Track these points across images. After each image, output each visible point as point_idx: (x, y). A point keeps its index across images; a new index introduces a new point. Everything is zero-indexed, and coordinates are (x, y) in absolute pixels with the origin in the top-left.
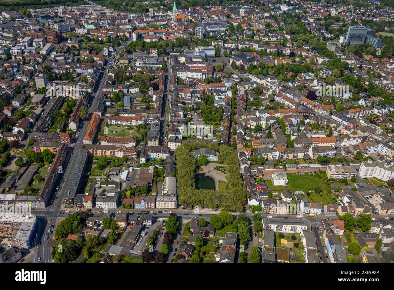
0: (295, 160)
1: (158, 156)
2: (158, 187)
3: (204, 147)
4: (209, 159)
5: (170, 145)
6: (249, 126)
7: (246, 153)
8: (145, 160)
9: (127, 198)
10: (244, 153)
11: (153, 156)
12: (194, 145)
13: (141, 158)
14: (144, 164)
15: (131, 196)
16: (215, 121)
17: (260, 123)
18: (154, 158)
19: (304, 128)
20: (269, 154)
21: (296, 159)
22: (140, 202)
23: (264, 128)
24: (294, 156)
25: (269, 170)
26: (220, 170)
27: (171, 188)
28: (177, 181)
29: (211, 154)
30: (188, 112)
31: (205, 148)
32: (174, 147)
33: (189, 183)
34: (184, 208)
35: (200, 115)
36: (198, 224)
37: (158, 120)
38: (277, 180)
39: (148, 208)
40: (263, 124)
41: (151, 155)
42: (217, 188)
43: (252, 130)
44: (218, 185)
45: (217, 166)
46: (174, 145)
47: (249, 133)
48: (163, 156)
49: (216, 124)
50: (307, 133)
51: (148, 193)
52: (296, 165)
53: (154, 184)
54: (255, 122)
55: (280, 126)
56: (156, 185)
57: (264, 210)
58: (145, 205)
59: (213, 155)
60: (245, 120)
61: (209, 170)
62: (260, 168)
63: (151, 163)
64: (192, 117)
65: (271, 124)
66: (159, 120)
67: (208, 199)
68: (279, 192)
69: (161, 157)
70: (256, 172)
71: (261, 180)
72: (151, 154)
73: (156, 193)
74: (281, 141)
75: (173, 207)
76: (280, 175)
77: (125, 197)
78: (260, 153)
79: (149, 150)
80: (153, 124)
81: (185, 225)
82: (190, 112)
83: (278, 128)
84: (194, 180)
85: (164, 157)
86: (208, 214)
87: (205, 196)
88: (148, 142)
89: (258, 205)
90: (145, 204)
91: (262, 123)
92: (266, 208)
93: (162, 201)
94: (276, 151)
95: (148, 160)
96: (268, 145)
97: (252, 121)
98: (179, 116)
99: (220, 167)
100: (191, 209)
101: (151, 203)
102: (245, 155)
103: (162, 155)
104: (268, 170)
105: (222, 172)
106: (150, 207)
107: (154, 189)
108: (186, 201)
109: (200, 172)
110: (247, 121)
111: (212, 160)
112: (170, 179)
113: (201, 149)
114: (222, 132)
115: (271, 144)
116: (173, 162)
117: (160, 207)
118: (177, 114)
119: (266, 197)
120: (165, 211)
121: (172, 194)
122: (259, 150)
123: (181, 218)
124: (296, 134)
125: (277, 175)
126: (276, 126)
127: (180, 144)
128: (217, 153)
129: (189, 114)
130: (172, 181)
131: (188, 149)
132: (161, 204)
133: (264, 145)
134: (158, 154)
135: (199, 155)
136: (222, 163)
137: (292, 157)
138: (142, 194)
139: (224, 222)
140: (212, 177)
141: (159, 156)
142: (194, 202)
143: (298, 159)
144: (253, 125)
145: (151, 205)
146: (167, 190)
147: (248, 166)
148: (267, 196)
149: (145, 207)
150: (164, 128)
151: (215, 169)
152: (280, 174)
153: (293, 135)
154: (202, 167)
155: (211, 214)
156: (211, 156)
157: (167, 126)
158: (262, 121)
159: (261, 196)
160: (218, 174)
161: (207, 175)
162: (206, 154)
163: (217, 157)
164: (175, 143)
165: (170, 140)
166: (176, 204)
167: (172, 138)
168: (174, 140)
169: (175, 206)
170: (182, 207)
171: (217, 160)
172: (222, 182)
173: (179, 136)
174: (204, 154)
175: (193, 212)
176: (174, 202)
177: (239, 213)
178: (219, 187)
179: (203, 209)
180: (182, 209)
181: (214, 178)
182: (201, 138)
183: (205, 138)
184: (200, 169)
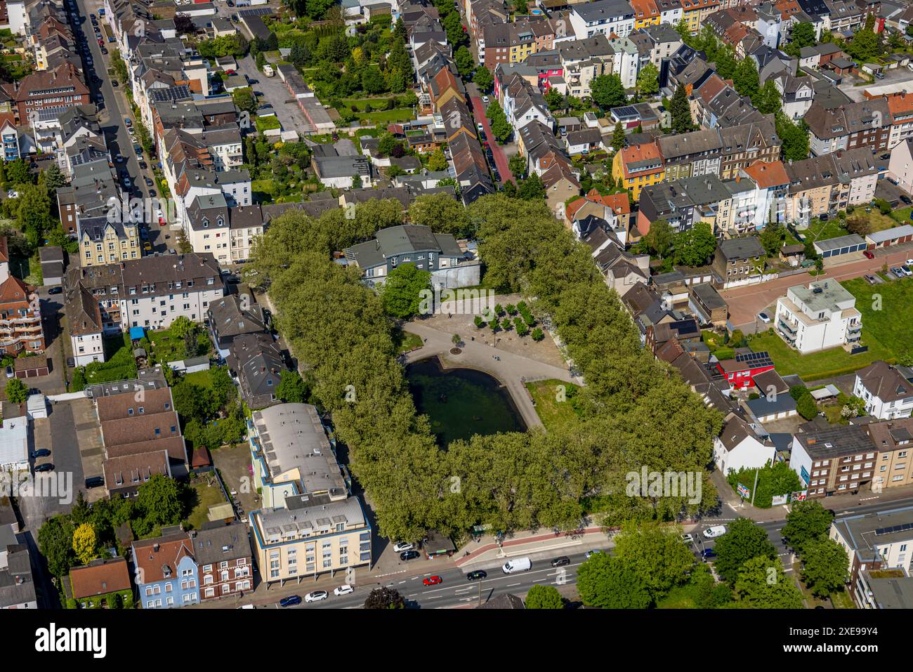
0: (841, 216)
1: (160, 309)
2: (223, 470)
3: (394, 223)
4: (434, 279)
5: (207, 241)
6: (561, 89)
7: (610, 220)
8: (98, 342)
9: (79, 563)
10: (602, 222)
11: (133, 319)
13: (75, 340)
14: (94, 366)
15: (103, 550)
16: (382, 91)
17: (607, 65)
18: (141, 324)
19: (816, 60)
20: (721, 204)
21: (844, 209)
22: (172, 571)
23: (630, 91)
24: (834, 197)
25: (743, 282)
26: (511, 328)
27: (312, 464)
28: (327, 423)
29: (441, 252)
30: (226, 68)
31: (400, 230)
32: (226, 252)
34: (412, 555)
35: (295, 73)
37: (89, 127)
38: (810, 322)
39: (218, 591)
40: (625, 67)
41: (123, 310)
42: (533, 420)
43: (579, 108)
44: (530, 405)
46: (226, 239)
47: (573, 121)
48: (186, 306)
49: (393, 105)
50: (839, 82)
51: (186, 513)
52: (856, 240)
53: (200, 460)
54: (588, 64)
55: (713, 65)
56: (211, 464)
57: (814, 483)
58: (201, 582)
59: (451, 255)
60: (530, 60)
61: (457, 338)
62: (697, 281)
63: (137, 353)
64: (255, 88)
65: (665, 64)
66: (95, 127)
67: (533, 480)
68: (843, 377)
69: (180, 312)
70: (684, 304)
71: (727, 339)
72: (124, 307)
73: (228, 507)
74: (754, 134)
75: (354, 557)
76: (820, 298)
77: (71, 559)
78: (679, 209)
79: (106, 289)
80: (70, 151)
82: (233, 67)
83: (713, 75)
85: (193, 310)
88: (83, 249)
89: (769, 463)
90: (201, 575)
91: (616, 68)
92: (822, 467)
93: (292, 541)
94: (749, 188)
95: (113, 342)
96: (697, 165)
97: (569, 63)
98: (192, 89)
99: (504, 314)
100: (448, 553)
101: (232, 561)
102: (611, 230)
103: (186, 301)
104: (737, 283)
105: (524, 334)
106: (226, 587)
107: (205, 488)
108: (418, 517)
109: (413, 356)
110: (545, 63)
111: (451, 285)
112: (284, 418)
113: (380, 234)
114: (442, 140)
115: (710, 158)
116: (259, 328)
117: (283, 574)
118: (180, 82)
119: (788, 419)
120: (318, 593)
121: (336, 492)
122: (667, 193)
124: (805, 91)
125: (807, 301)
126: (697, 67)
127: (255, 232)
128: (468, 246)
129: (232, 73)
130: (298, 427)
131: (318, 246)
132: (285, 558)
133: (677, 168)
134: (158, 299)
135: (381, 271)
137: (827, 202)
138: (151, 525)
140: (482, 367)
141: (167, 308)
143: (851, 210)
144: (578, 84)
145: (231, 573)
146: (294, 475)
147: (644, 281)
148: (793, 413)
149: (202, 594)
150: (128, 166)
151: (481, 325)
152: (818, 291)
153: (790, 97)
154: (410, 328)
155: (558, 554)
156: (444, 261)
157: (139, 151)
158: (617, 57)
159: (765, 414)
160: (506, 348)
161: (453, 363)
162: (420, 258)
163: (472, 262)
164: (230, 228)
165: (200, 217)
166: (369, 541)
167: (211, 206)
168: (221, 215)
169: (362, 552)
170: (396, 548)
171: (471, 279)
172: (540, 384)
173: (235, 192)
174: (408, 260)
175: (461, 565)
176: (358, 534)
177: (689, 520)
178: (539, 414)
179: (507, 540)
180: (398, 560)
181: (496, 374)
182: (346, 182)
183: (367, 182)
184: (405, 339)
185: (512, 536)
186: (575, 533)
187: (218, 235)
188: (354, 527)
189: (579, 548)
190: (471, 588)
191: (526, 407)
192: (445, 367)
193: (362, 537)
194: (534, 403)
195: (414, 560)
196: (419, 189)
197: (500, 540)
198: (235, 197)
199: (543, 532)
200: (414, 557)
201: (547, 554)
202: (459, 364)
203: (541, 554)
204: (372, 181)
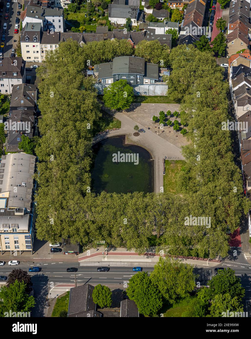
3: (123, 55)
4: (141, 89)
5: (28, 49)
12: (94, 51)
26: (173, 125)
28: (36, 167)
29: (145, 75)
31: (126, 59)
32: (39, 55)
33: (69, 173)
34: (55, 250)
36: (90, 301)
42: (159, 183)
44: (162, 174)
45: (162, 113)
46: (38, 49)
48: (2, 85)
59: (151, 78)
61: (136, 127)
75: (23, 246)
81: (54, 302)
84: (87, 162)
86: (126, 265)
87: (115, 214)
99: (172, 116)
105: (178, 130)
109: (112, 133)
111: (151, 94)
112: (17, 161)
113: (116, 59)
116: (31, 105)
121: (19, 210)
123: (45, 280)
127: (54, 47)
128: (165, 73)
130: (21, 168)
131: (77, 62)
135: (110, 81)
136: (178, 101)
139: (167, 296)
142: (82, 234)
146: (7, 195)
151: (157, 120)
154: (118, 116)
155: (136, 265)
156: (146, 80)
160: (165, 137)
161: (132, 141)
162: (132, 77)
163: (164, 83)
164: (41, 43)
165: (25, 35)
166: (30, 240)
167: (32, 30)
168: (36, 35)
169: (27, 244)
170: (51, 245)
171: (163, 92)
172: (174, 162)
173: (53, 21)
174: (124, 78)
175: (81, 261)
176: (24, 235)
177: (217, 259)
178: (164, 180)
179: (111, 251)
180: (49, 252)
181: (152, 151)
182: (122, 21)
183: (135, 22)
184: (112, 122)
185: (115, 250)
186: (150, 254)
187: (34, 46)
188: (22, 231)
189: (148, 264)
190: (80, 275)
191: (159, 175)
192: (127, 142)
193: (26, 237)
194: (164, 173)
195: (58, 253)
196: (152, 34)
197: (108, 251)
198: (54, 24)
199: (133, 251)
200: (58, 252)
201: (129, 263)
202: (135, 142)
203: (126, 263)
204: (138, 23)
